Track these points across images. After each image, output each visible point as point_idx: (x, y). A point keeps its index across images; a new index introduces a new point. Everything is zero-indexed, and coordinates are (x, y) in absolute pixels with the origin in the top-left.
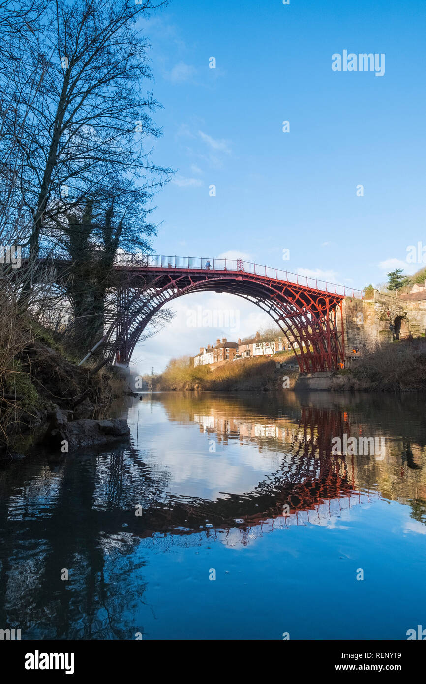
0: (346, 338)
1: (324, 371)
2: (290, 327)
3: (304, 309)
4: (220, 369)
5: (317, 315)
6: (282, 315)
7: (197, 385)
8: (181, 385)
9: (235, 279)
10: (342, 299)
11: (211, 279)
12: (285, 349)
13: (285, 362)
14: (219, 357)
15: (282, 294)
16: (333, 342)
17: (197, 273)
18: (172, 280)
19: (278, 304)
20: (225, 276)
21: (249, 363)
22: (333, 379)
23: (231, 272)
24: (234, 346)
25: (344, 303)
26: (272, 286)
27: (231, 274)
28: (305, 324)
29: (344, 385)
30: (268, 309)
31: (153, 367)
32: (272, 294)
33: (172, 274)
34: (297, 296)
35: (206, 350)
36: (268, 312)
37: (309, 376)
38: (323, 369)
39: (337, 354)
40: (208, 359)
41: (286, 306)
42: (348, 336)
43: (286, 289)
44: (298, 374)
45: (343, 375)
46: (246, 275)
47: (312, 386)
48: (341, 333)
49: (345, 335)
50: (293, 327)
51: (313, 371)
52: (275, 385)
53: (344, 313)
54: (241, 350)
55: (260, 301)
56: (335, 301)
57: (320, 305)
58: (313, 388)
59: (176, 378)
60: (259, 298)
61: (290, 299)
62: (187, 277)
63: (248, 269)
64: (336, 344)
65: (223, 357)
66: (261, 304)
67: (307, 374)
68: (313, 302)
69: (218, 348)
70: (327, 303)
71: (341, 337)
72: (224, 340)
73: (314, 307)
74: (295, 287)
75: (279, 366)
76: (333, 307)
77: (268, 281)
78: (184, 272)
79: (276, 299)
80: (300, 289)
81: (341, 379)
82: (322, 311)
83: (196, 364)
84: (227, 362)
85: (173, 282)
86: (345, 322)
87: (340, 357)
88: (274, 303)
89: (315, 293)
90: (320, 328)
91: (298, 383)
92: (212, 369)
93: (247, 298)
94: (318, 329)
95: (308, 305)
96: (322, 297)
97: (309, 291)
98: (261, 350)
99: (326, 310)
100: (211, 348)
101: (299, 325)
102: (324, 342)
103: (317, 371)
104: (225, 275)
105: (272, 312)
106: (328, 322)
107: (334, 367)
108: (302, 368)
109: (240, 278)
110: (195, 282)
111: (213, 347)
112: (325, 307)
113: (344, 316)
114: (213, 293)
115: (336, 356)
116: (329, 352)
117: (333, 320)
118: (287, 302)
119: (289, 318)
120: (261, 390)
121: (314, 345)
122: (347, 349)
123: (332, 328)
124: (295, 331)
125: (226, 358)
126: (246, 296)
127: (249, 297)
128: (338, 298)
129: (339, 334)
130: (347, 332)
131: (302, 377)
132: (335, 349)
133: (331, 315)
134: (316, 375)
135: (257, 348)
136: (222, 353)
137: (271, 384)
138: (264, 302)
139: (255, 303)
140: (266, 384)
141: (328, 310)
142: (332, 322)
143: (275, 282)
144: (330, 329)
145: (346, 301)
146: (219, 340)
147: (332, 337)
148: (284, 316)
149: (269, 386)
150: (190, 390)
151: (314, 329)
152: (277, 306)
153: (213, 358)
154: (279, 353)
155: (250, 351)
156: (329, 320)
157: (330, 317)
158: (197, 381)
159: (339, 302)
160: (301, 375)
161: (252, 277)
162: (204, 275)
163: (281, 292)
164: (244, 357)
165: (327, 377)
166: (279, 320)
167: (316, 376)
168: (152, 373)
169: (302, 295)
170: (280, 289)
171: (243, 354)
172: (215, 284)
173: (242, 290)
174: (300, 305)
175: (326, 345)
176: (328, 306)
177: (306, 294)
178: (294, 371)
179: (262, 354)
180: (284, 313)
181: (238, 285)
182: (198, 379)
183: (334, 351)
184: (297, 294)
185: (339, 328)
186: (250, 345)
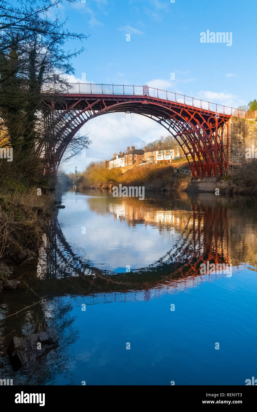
0: (229, 151)
1: (211, 177)
2: (185, 142)
3: (198, 127)
4: (130, 172)
5: (208, 132)
6: (179, 132)
7: (111, 185)
8: (99, 184)
9: (141, 103)
10: (229, 118)
11: (121, 103)
12: (181, 156)
13: (181, 168)
14: (129, 162)
15: (179, 115)
16: (219, 154)
17: (110, 98)
18: (89, 104)
19: (176, 122)
20: (133, 101)
21: (153, 168)
22: (217, 183)
23: (138, 97)
24: (141, 152)
25: (230, 121)
26: (172, 108)
27: (138, 98)
28: (198, 139)
29: (225, 189)
30: (168, 126)
31: (76, 167)
32: (172, 115)
33: (89, 99)
34: (192, 117)
35: (119, 156)
36: (168, 129)
37: (199, 180)
38: (210, 175)
39: (222, 164)
40: (120, 163)
41: (183, 124)
42: (231, 149)
43: (183, 110)
44: (191, 178)
45: (225, 181)
46: (151, 99)
47: (200, 189)
48: (226, 147)
49: (229, 148)
50: (188, 141)
51: (203, 176)
52: (172, 186)
53: (230, 130)
54: (147, 156)
55: (162, 120)
56: (223, 120)
57: (211, 124)
58: (201, 190)
59: (94, 179)
60: (161, 118)
61: (186, 119)
62: (101, 101)
63: (152, 94)
64: (221, 156)
65: (132, 162)
66: (162, 122)
67: (197, 179)
68: (205, 121)
69: (128, 154)
70: (217, 122)
71: (226, 149)
72: (133, 147)
73: (205, 125)
74: (191, 109)
75: (175, 171)
76: (221, 125)
77: (168, 104)
78: (99, 98)
79: (174, 118)
80: (195, 110)
81: (223, 184)
82: (212, 129)
83: (110, 168)
84: (135, 166)
85: (90, 106)
86: (230, 137)
87: (224, 165)
88: (172, 122)
89: (207, 113)
90: (210, 142)
91: (190, 186)
92: (124, 171)
93: (151, 118)
94: (208, 142)
95: (201, 123)
96: (213, 117)
97: (203, 112)
98: (162, 157)
99: (215, 127)
100: (122, 154)
101: (193, 140)
102: (212, 153)
103: (205, 177)
104: (133, 99)
105: (171, 129)
106: (216, 138)
107: (219, 173)
108: (193, 174)
109: (145, 102)
110: (108, 106)
111: (124, 153)
112: (215, 125)
113: (230, 133)
114: (123, 113)
115: (220, 165)
116: (216, 162)
117: (220, 135)
118: (183, 121)
119: (185, 134)
120: (161, 191)
121: (204, 156)
122: (230, 159)
123: (219, 142)
124: (189, 145)
125: (134, 162)
126: (150, 116)
127: (153, 117)
128: (225, 118)
129: (224, 147)
130: (231, 146)
131: (194, 181)
132: (220, 159)
133: (219, 131)
134: (204, 179)
135: (160, 154)
136: (131, 159)
137: (169, 186)
138: (165, 121)
139: (158, 122)
140: (165, 186)
141: (217, 128)
142: (219, 137)
143: (174, 105)
144: (217, 143)
145: (232, 120)
146: (129, 148)
147: (219, 150)
148: (181, 132)
149: (168, 188)
150: (106, 189)
151: (204, 143)
152: (175, 124)
153: (124, 163)
154: (176, 160)
155: (154, 157)
156: (217, 135)
157: (218, 133)
158: (111, 182)
159: (226, 121)
160: (192, 179)
161: (156, 101)
162: (115, 100)
163: (179, 113)
164: (148, 163)
165: (213, 182)
166: (177, 135)
167: (204, 181)
168: (76, 171)
169: (197, 116)
170: (178, 111)
171: (148, 159)
172: (124, 107)
173: (146, 111)
174: (195, 123)
175: (214, 156)
176: (217, 124)
177: (200, 115)
178: (188, 176)
179: (163, 159)
180: (181, 130)
181: (144, 107)
182: (112, 180)
183: (219, 161)
184: (192, 115)
185: (225, 143)
186: (154, 152)
